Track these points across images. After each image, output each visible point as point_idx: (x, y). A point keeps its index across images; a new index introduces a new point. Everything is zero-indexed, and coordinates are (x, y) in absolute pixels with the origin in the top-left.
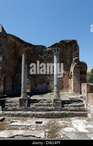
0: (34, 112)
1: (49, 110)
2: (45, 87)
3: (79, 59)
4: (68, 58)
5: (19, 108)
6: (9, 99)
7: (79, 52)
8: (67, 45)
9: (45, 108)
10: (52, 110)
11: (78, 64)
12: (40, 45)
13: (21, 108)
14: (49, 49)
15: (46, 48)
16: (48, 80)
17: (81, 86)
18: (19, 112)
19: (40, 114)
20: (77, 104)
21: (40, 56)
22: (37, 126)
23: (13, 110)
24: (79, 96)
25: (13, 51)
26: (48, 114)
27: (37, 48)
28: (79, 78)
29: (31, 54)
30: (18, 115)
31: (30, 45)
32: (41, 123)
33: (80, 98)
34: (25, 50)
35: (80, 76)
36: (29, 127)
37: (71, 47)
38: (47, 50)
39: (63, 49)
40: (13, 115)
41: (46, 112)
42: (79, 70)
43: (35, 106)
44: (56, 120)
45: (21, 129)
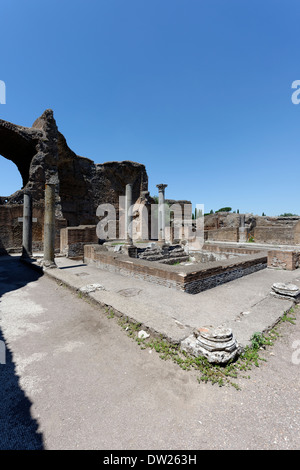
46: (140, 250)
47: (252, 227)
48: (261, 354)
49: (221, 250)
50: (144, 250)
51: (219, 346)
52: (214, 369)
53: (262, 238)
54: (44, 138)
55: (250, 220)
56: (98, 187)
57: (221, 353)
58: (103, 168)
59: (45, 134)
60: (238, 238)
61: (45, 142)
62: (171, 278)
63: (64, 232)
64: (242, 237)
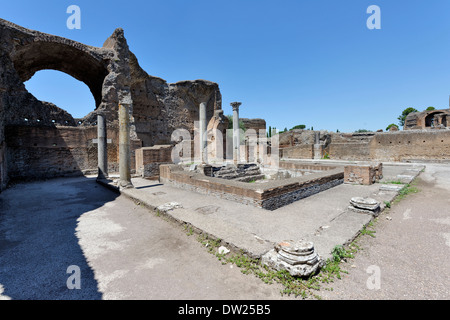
3: (223, 113)
7: (221, 103)
8: (206, 89)
11: (222, 120)
12: (158, 78)
15: (167, 85)
31: (146, 75)
38: (170, 89)
43: (220, 174)
46: (216, 169)
47: (327, 144)
48: (343, 266)
49: (297, 167)
50: (219, 169)
51: (301, 259)
52: (296, 282)
53: (337, 154)
54: (116, 58)
55: (325, 137)
56: (171, 107)
57: (303, 266)
58: (175, 88)
59: (116, 54)
60: (313, 155)
61: (117, 62)
62: (248, 195)
63: (139, 152)
64: (317, 153)
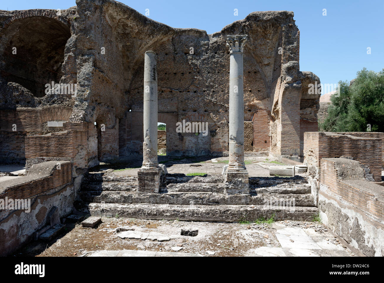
0: (176, 207)
1: (217, 202)
2: (204, 144)
3: (298, 66)
4: (268, 65)
5: (137, 196)
6: (111, 174)
7: (298, 47)
8: (265, 28)
9: (204, 196)
10: (224, 201)
11: (294, 80)
12: (191, 30)
13: (142, 196)
14: (215, 39)
15: (207, 37)
16: (213, 124)
17: (302, 138)
18: (138, 206)
19: (193, 213)
20: (291, 186)
21: (192, 59)
22: (184, 241)
23: (123, 199)
24: (298, 166)
25: (120, 46)
26: (214, 213)
27: (184, 38)
28: (298, 118)
29: (166, 54)
30: (136, 214)
31: (166, 30)
32: (194, 234)
33: (300, 171)
34: (151, 42)
35: (301, 112)
36: (164, 243)
37: (276, 32)
38: (211, 42)
39: (255, 40)
40: (122, 214)
41: (208, 208)
42: (297, 97)
43: (179, 191)
44: (235, 228)
45: (142, 247)
54: (76, 15)
61: (76, 20)
